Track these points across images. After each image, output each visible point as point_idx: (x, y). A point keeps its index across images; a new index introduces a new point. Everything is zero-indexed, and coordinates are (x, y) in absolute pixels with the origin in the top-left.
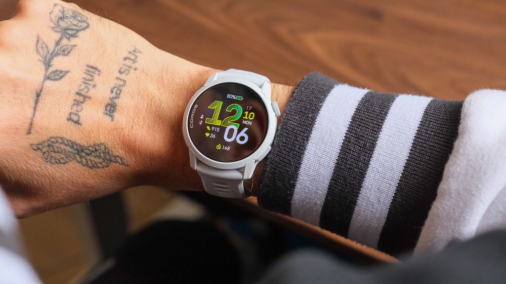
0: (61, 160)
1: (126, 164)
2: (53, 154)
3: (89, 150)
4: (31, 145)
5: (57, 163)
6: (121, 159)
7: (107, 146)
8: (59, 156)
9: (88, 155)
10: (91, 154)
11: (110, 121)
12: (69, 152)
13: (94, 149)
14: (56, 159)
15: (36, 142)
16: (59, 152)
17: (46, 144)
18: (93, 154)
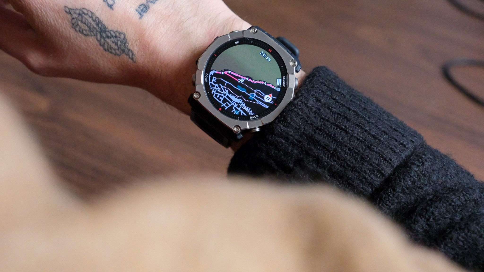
0: (84, 31)
1: (134, 60)
2: (80, 23)
3: (110, 34)
4: (65, 7)
5: (80, 32)
6: (133, 54)
7: (126, 37)
8: (84, 26)
9: (108, 37)
10: (111, 38)
11: (138, 18)
12: (93, 27)
13: (114, 35)
14: (80, 28)
15: (70, 7)
16: (85, 24)
17: (78, 12)
18: (112, 39)
